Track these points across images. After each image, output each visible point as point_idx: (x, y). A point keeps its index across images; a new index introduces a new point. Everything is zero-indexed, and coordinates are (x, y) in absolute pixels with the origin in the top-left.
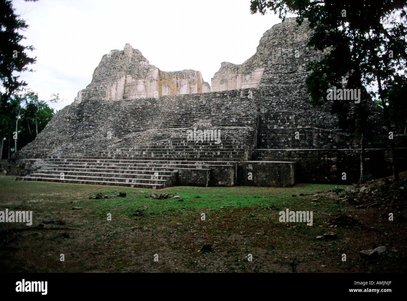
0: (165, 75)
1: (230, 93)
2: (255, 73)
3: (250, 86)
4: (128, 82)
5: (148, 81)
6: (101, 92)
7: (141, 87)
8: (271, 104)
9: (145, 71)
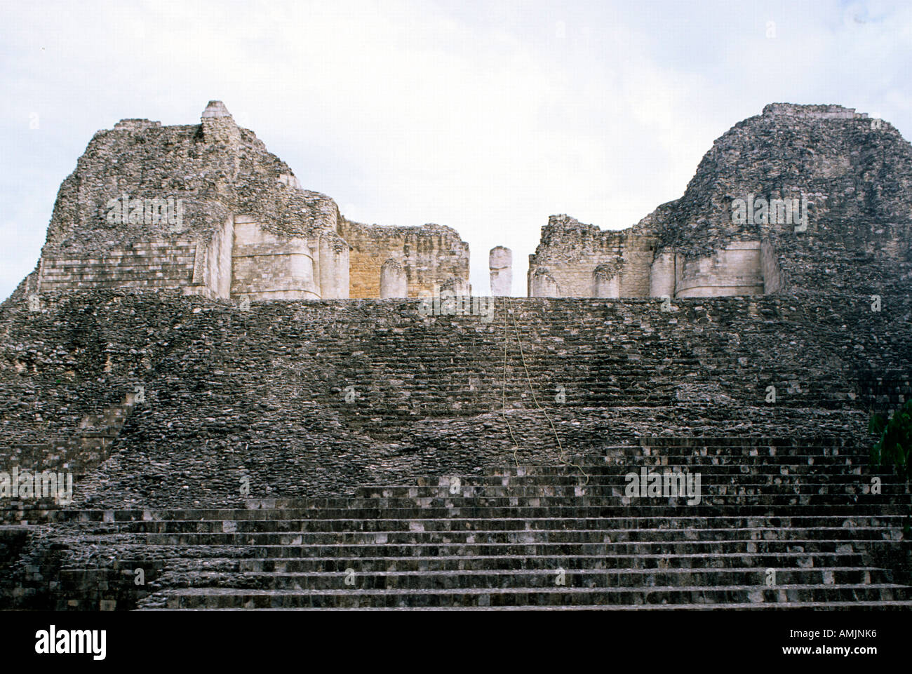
0: (360, 234)
1: (715, 307)
2: (728, 255)
3: (714, 292)
4: (247, 242)
5: (326, 245)
6: (164, 264)
7: (301, 266)
8: (850, 348)
9: (304, 210)
